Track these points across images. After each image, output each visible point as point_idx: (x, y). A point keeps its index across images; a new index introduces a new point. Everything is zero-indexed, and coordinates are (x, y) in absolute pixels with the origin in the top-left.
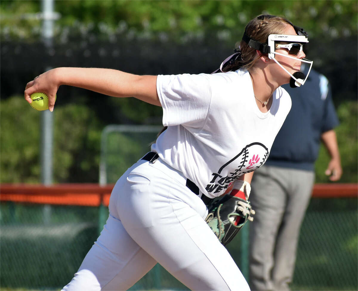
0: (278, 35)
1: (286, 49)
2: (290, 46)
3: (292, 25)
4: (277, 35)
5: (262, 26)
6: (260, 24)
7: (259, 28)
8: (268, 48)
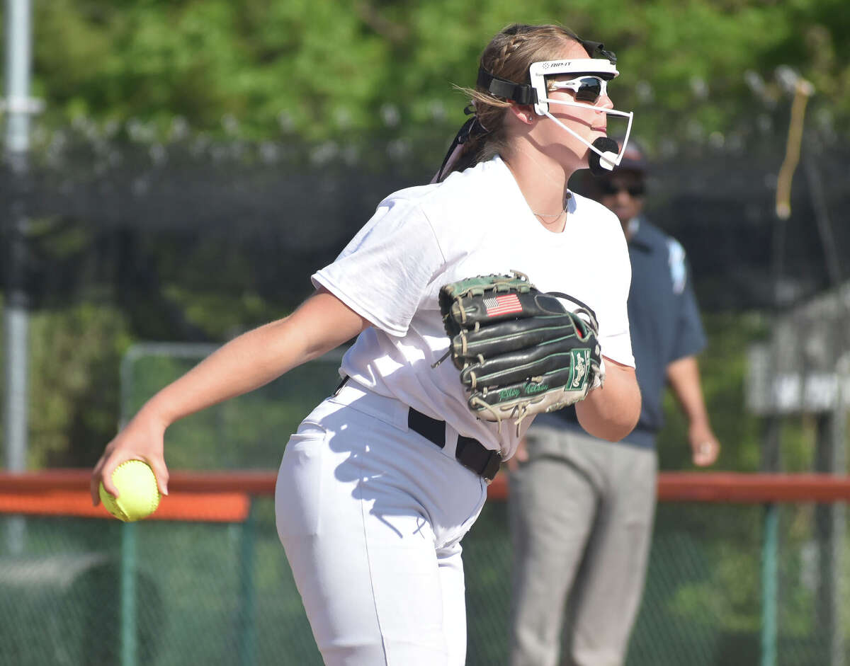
0: (550, 63)
1: (570, 91)
2: (576, 84)
3: (579, 41)
4: (547, 62)
5: (514, 47)
6: (509, 44)
7: (507, 53)
8: (533, 93)
